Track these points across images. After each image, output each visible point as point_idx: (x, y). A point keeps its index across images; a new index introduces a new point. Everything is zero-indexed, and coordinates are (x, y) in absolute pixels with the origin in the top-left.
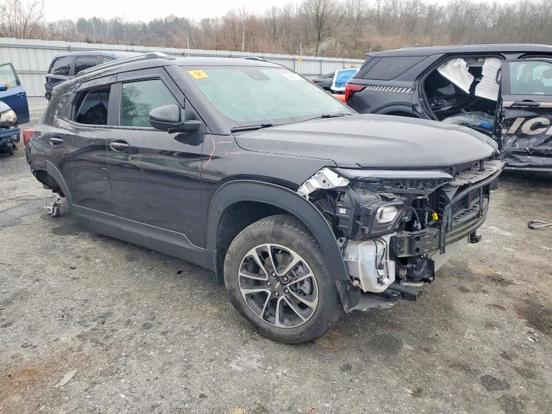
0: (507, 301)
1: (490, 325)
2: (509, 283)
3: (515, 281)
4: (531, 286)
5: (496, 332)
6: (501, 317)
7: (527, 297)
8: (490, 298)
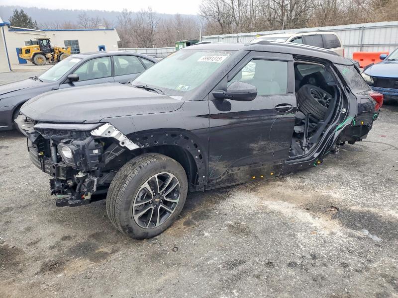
0: (31, 252)
1: (28, 229)
2: (42, 271)
3: (40, 277)
4: (23, 282)
5: (22, 229)
6: (26, 239)
7: (19, 268)
8: (45, 245)
